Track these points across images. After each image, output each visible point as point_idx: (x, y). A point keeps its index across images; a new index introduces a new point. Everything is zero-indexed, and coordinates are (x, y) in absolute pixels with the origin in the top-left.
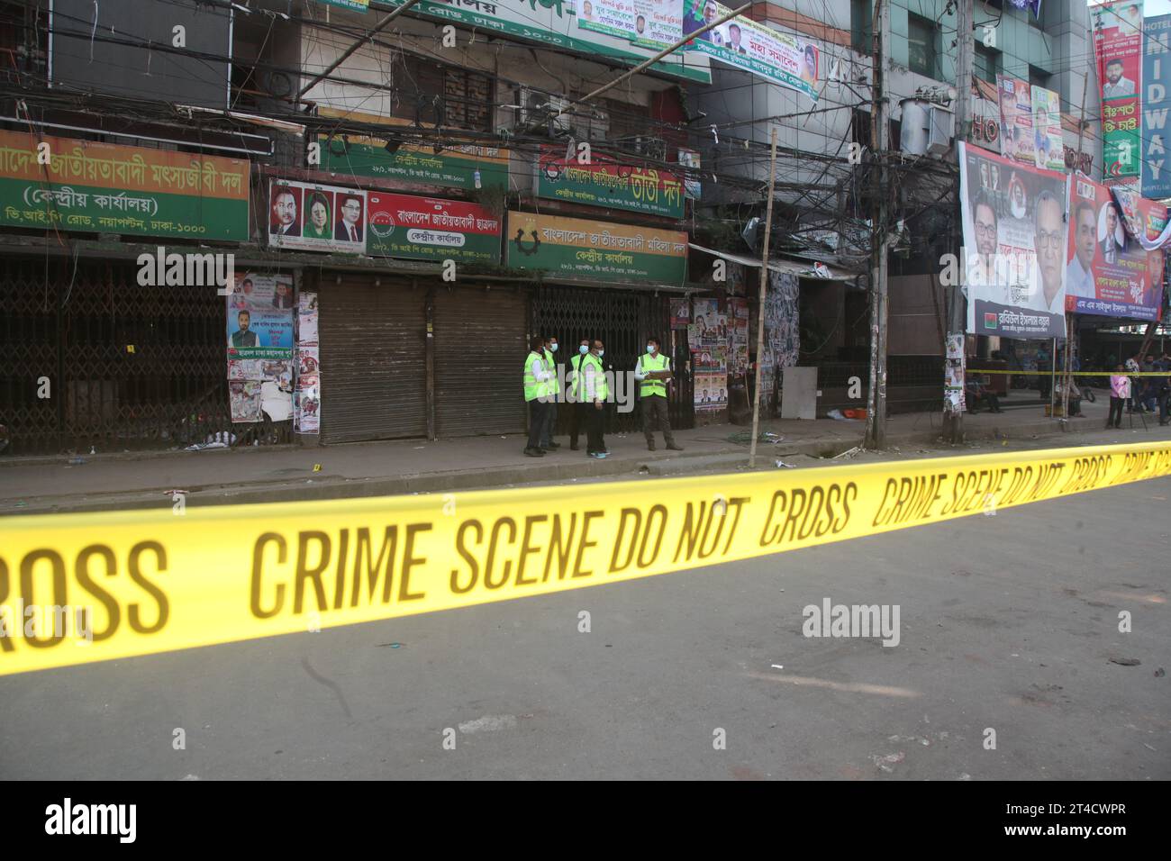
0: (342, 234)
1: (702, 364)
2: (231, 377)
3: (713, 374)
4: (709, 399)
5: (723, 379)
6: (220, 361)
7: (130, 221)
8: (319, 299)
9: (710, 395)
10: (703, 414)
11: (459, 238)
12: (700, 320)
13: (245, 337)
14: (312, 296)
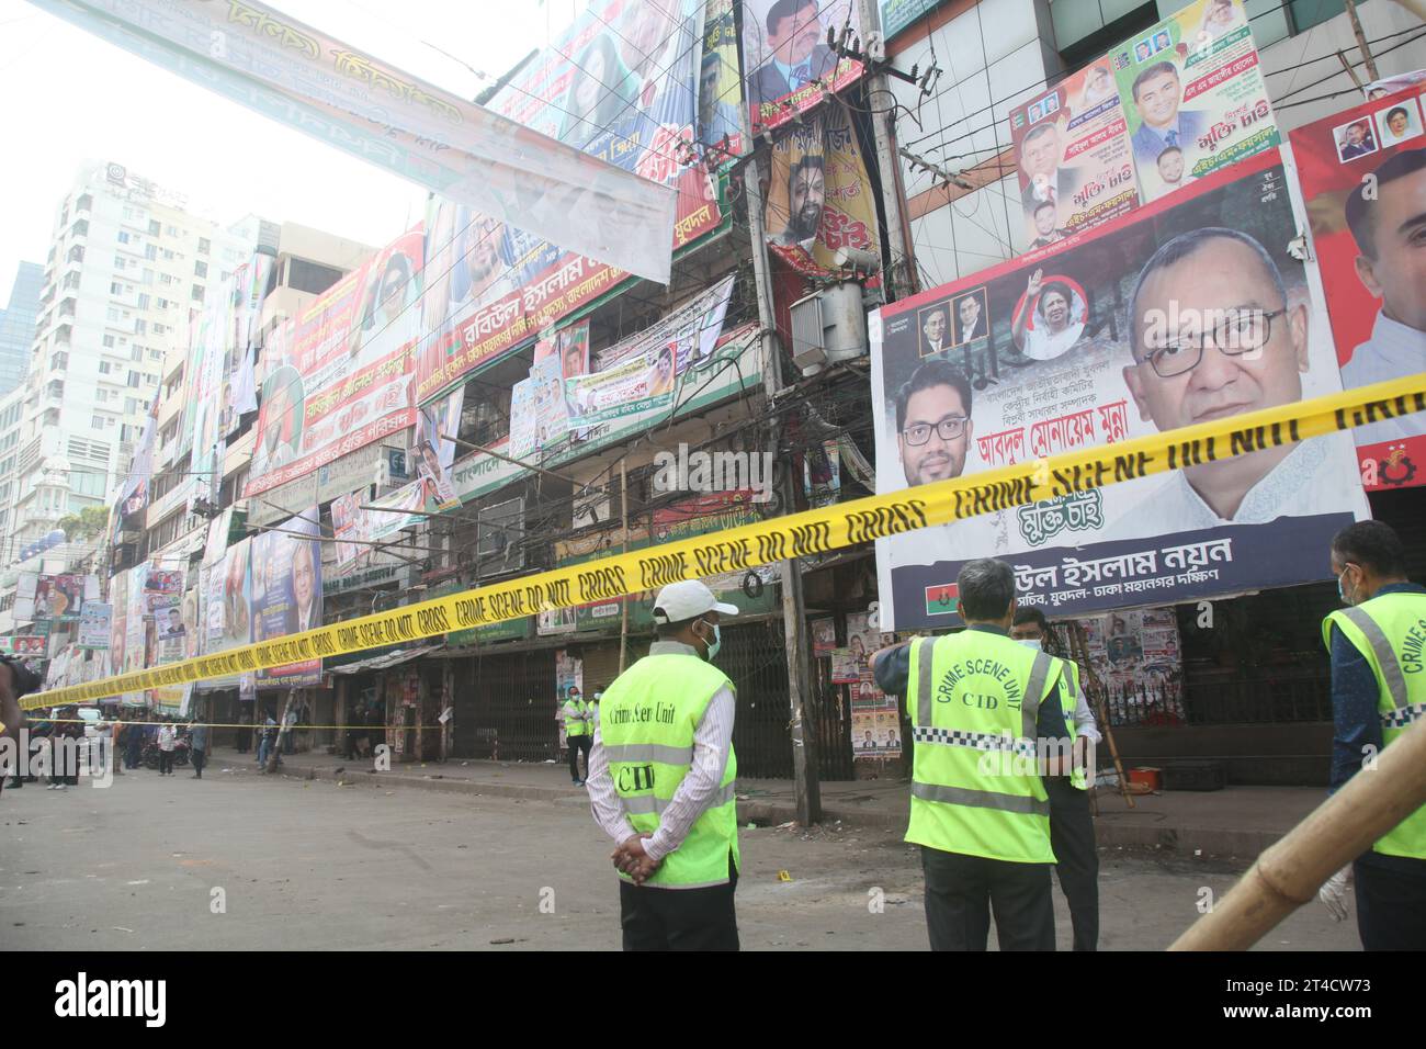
0: (566, 622)
1: (862, 697)
2: (557, 718)
3: (878, 709)
4: (874, 743)
5: (892, 717)
6: (555, 707)
7: (495, 633)
8: (583, 664)
9: (875, 739)
10: (867, 763)
11: (615, 608)
12: (856, 640)
13: (562, 691)
14: (580, 662)
